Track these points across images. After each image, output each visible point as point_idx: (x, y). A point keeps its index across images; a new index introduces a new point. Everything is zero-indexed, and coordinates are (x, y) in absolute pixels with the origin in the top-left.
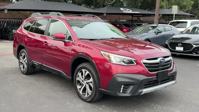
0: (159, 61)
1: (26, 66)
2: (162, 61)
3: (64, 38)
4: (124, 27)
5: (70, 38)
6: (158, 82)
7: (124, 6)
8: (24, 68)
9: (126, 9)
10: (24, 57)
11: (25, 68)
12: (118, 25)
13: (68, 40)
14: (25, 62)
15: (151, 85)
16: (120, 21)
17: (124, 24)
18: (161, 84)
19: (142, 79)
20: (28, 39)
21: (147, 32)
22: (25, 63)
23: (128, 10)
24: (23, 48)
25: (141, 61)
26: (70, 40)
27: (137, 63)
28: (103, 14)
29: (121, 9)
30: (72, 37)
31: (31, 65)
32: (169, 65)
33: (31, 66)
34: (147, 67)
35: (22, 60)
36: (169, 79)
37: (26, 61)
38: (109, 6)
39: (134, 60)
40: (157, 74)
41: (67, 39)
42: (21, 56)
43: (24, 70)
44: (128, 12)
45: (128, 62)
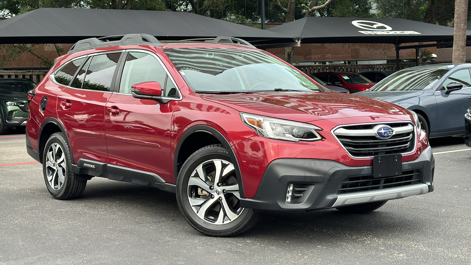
0: (376, 132)
1: (63, 177)
2: (383, 131)
3: (158, 93)
4: (367, 82)
5: (173, 92)
6: (378, 182)
7: (372, 12)
8: (56, 183)
9: (373, 24)
10: (59, 155)
11: (61, 183)
12: (346, 78)
13: (169, 96)
14: (60, 166)
15: (357, 186)
16: (359, 63)
17: (365, 75)
18: (385, 187)
19: (332, 171)
20: (68, 104)
21: (419, 87)
22: (60, 170)
23: (380, 25)
24: (56, 129)
25: (332, 131)
26: (174, 97)
27: (323, 137)
28: (290, 41)
29: (355, 23)
30: (178, 89)
31: (78, 172)
32: (406, 143)
33: (76, 175)
34: (345, 144)
35: (54, 162)
36: (410, 178)
37: (64, 165)
38: (318, 15)
39: (316, 130)
40: (372, 163)
41: (167, 95)
42: (51, 150)
43: (59, 187)
44: (380, 33)
45: (301, 133)
